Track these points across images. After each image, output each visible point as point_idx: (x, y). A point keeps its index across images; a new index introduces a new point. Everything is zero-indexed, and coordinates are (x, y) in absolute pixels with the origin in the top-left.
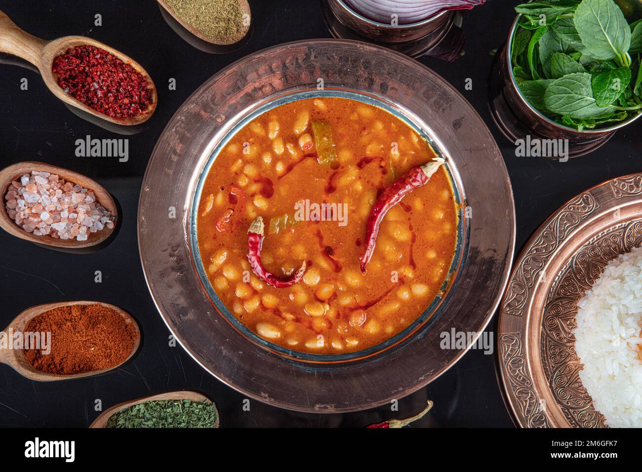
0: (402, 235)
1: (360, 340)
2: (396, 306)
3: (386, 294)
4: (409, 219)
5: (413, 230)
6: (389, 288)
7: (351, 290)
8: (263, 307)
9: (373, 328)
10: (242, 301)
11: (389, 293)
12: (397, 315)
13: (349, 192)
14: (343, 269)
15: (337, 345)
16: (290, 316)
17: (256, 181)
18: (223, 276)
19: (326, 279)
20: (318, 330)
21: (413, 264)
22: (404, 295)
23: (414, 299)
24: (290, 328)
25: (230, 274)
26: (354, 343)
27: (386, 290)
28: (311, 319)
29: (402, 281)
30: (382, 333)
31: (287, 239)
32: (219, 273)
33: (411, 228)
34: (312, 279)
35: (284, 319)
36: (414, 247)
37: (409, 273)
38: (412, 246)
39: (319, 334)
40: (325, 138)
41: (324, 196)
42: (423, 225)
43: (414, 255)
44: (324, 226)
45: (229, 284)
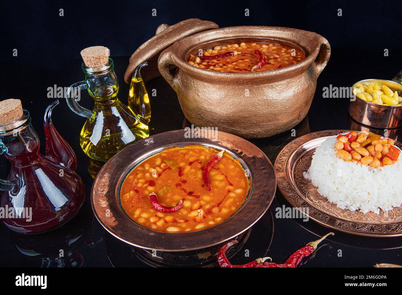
0: (221, 177)
1: (221, 217)
2: (231, 200)
4: (221, 172)
5: (225, 174)
6: (226, 195)
7: (208, 203)
8: (166, 222)
9: (225, 211)
10: (155, 223)
11: (226, 198)
12: (234, 204)
13: (190, 173)
14: (201, 196)
15: (211, 223)
16: (182, 221)
17: (146, 183)
18: (142, 217)
19: (193, 202)
20: (200, 221)
21: (231, 185)
22: (232, 195)
23: (239, 196)
24: (184, 225)
25: (145, 215)
26: (219, 219)
27: (224, 196)
28: (194, 218)
29: (229, 191)
30: (231, 211)
31: (169, 195)
32: (139, 217)
33: (223, 174)
34: (187, 204)
35: (180, 223)
36: (228, 180)
37: (231, 188)
38: (227, 179)
39: (200, 222)
40: (171, 162)
41: (179, 177)
42: (228, 172)
43: (230, 182)
44: (184, 186)
45: (145, 220)
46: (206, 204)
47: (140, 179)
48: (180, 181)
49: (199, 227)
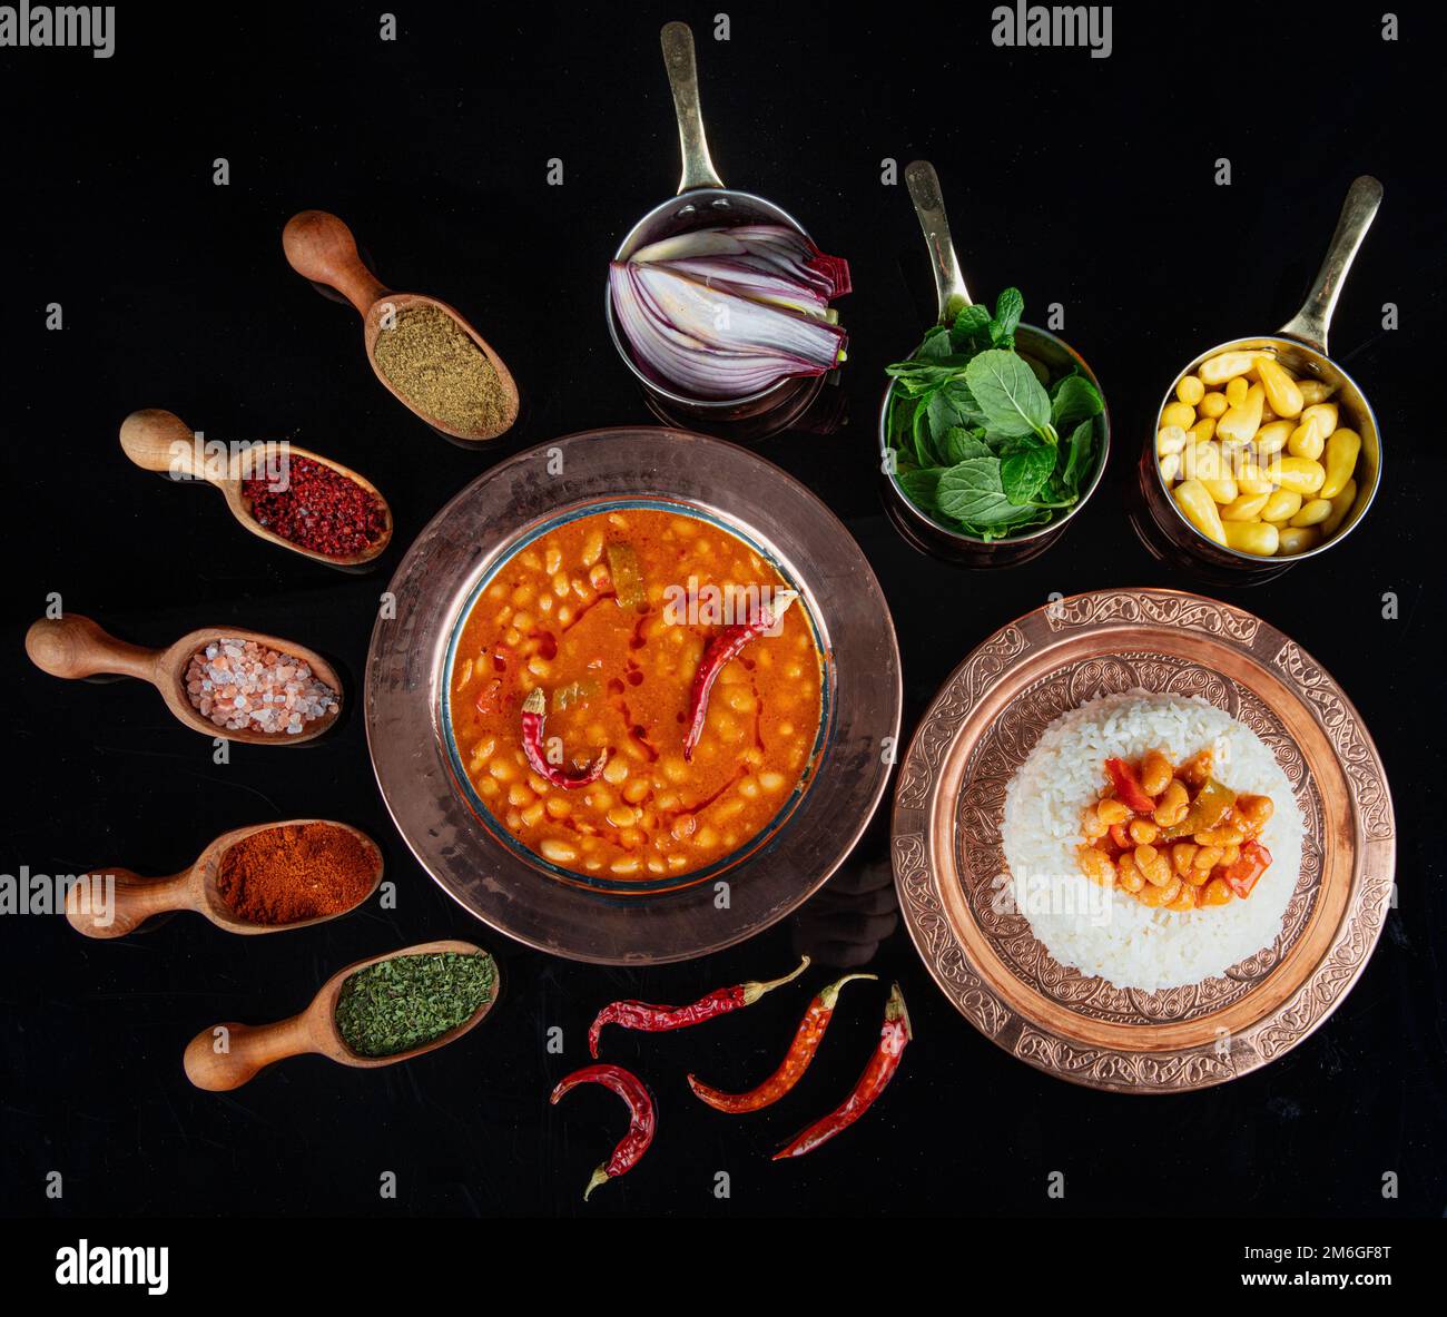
0: (742, 703)
1: (689, 858)
2: (737, 807)
3: (723, 790)
4: (753, 680)
5: (759, 696)
6: (729, 780)
7: (673, 787)
8: (549, 818)
9: (706, 840)
10: (519, 810)
11: (726, 790)
12: (740, 820)
13: (664, 645)
14: (661, 757)
15: (656, 867)
16: (587, 829)
17: (532, 637)
18: (491, 775)
19: (637, 772)
20: (629, 847)
21: (760, 745)
22: (749, 789)
23: (764, 796)
24: (588, 845)
25: (501, 772)
26: (679, 862)
27: (722, 784)
28: (617, 831)
29: (746, 770)
30: (720, 846)
31: (579, 717)
32: (485, 771)
33: (755, 693)
34: (617, 773)
35: (580, 832)
36: (762, 720)
37: (753, 757)
38: (757, 719)
39: (630, 851)
40: (627, 570)
41: (629, 654)
42: (772, 688)
43: (761, 731)
44: (631, 696)
45: (499, 787)
46: (666, 790)
47: (520, 611)
48: (626, 670)
49: (626, 867)
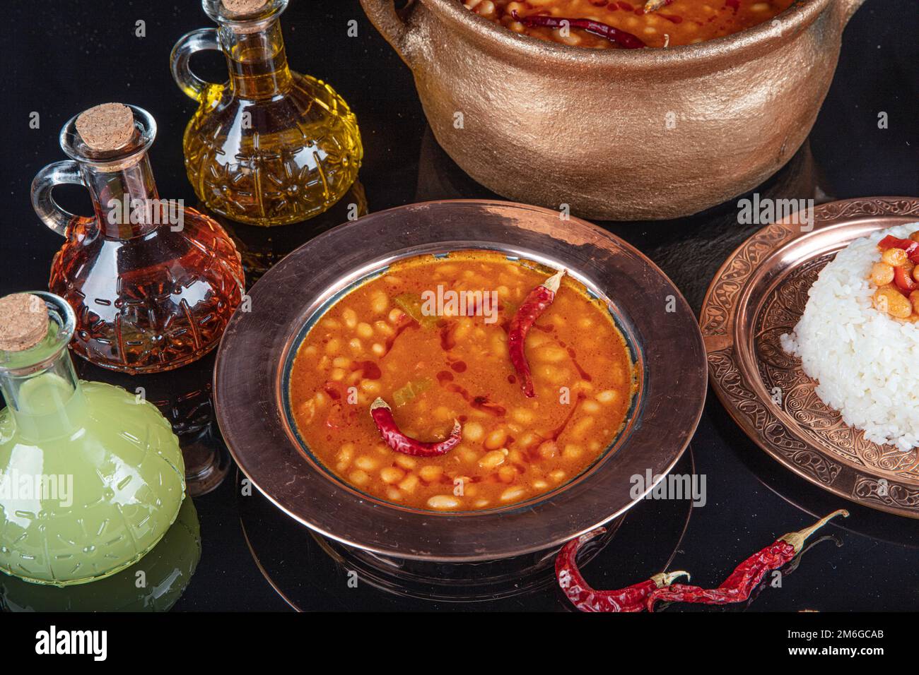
0: (556, 355)
1: (564, 470)
2: (587, 423)
3: (571, 416)
4: (556, 337)
5: (568, 346)
6: (572, 407)
7: (527, 429)
8: (422, 481)
9: (572, 452)
10: (395, 485)
11: (573, 416)
12: (595, 432)
13: (473, 340)
14: (508, 410)
15: (540, 485)
16: (464, 479)
17: (353, 370)
18: (358, 469)
19: (488, 428)
20: (509, 479)
21: (586, 377)
22: (590, 407)
23: (607, 410)
24: (470, 491)
25: (366, 464)
26: (559, 475)
27: (569, 411)
28: (495, 471)
29: (582, 397)
30: (588, 454)
31: (422, 406)
32: (352, 468)
33: (562, 345)
34: (474, 432)
36: (578, 361)
37: (586, 386)
38: (575, 362)
39: (511, 483)
40: (416, 305)
41: (445, 354)
42: (575, 338)
43: (583, 368)
44: (460, 380)
45: (369, 476)
46: (523, 433)
47: (335, 357)
48: (448, 364)
49: (511, 495)
